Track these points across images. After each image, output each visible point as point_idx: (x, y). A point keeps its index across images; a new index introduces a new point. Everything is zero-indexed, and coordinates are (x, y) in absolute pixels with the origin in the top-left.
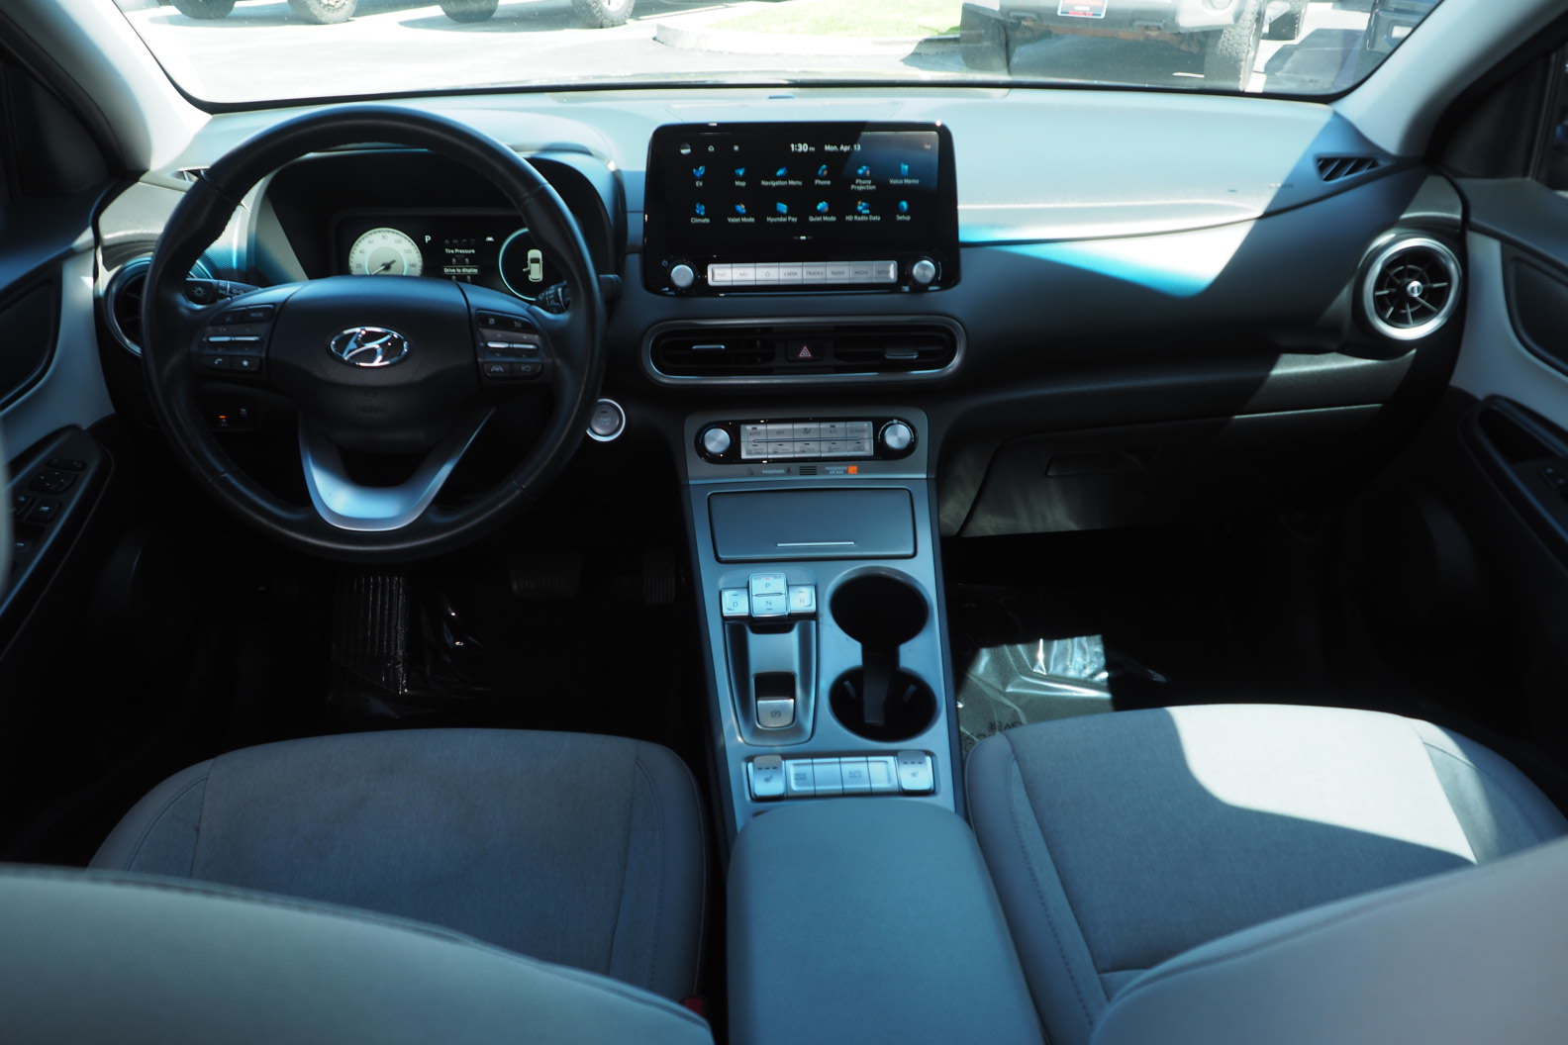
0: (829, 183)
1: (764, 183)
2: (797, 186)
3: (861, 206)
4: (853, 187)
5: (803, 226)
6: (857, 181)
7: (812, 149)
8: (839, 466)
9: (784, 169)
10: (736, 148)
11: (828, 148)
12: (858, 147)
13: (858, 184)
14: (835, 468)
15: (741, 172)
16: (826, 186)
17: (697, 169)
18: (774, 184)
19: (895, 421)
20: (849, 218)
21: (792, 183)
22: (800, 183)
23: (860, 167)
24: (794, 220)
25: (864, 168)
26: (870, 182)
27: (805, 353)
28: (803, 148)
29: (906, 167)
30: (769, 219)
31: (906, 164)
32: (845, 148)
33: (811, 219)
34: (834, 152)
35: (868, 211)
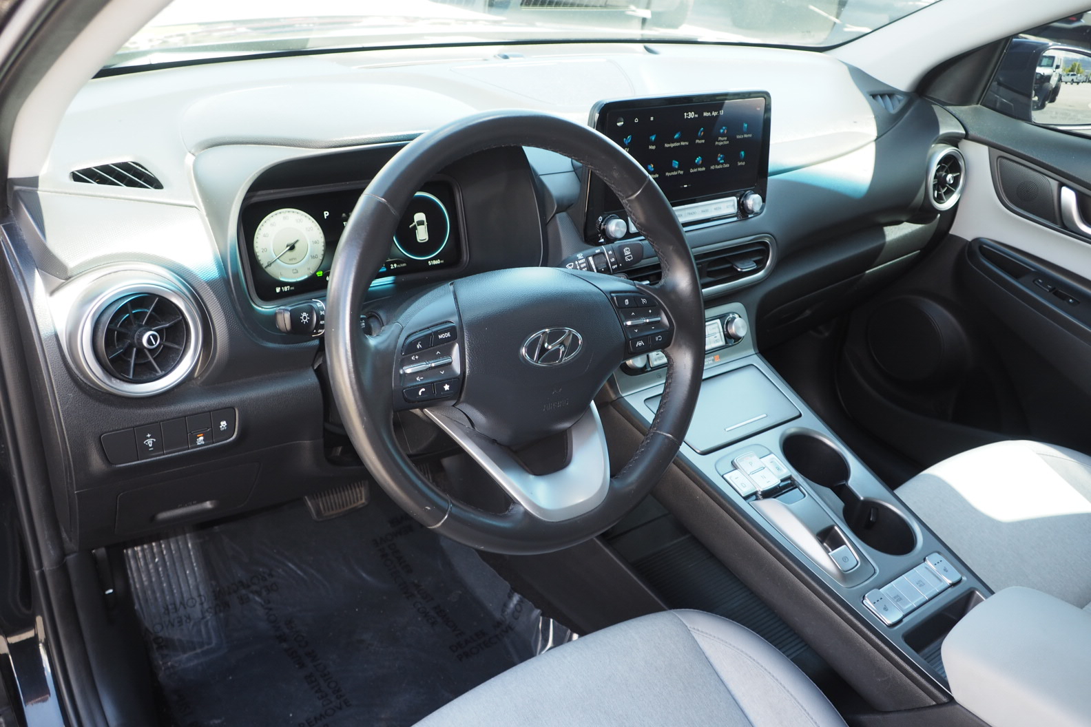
0: (703, 141)
1: (667, 145)
2: (686, 145)
3: (720, 158)
4: (717, 143)
5: (687, 177)
6: (720, 138)
7: (697, 116)
9: (679, 133)
10: (652, 119)
11: (706, 114)
12: (722, 112)
13: (720, 141)
14: (711, 358)
15: (653, 138)
16: (702, 143)
17: (626, 138)
18: (672, 145)
19: (731, 316)
20: (712, 167)
21: (683, 143)
22: (687, 143)
23: (721, 128)
24: (682, 172)
25: (724, 128)
26: (726, 138)
28: (692, 115)
29: (746, 125)
30: (667, 174)
31: (747, 123)
32: (715, 114)
33: (692, 171)
34: (709, 116)
35: (723, 161)
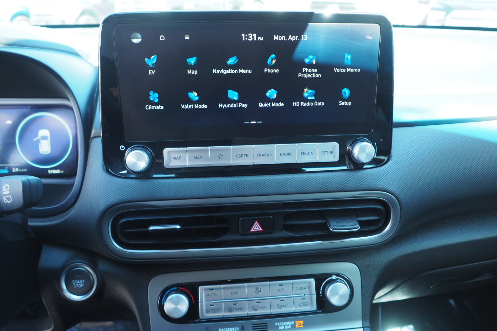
0: (277, 71)
1: (214, 71)
2: (247, 74)
3: (308, 93)
4: (300, 75)
5: (254, 111)
6: (304, 70)
7: (262, 39)
8: (287, 321)
9: (235, 58)
10: (187, 37)
11: (276, 38)
12: (305, 38)
13: (305, 73)
14: (284, 323)
15: (192, 61)
17: (150, 58)
18: (225, 72)
19: (334, 277)
20: (296, 104)
21: (242, 71)
22: (250, 72)
23: (307, 57)
24: (245, 106)
25: (311, 57)
26: (316, 70)
27: (256, 227)
28: (252, 37)
29: (349, 57)
30: (221, 105)
31: (349, 53)
32: (293, 38)
33: (261, 105)
34: (284, 41)
35: (313, 98)
